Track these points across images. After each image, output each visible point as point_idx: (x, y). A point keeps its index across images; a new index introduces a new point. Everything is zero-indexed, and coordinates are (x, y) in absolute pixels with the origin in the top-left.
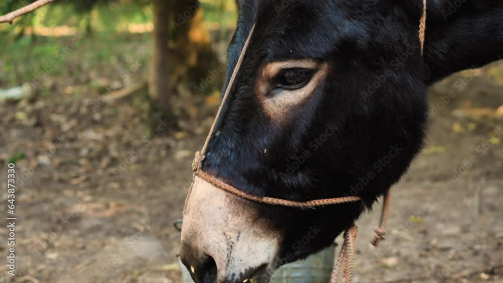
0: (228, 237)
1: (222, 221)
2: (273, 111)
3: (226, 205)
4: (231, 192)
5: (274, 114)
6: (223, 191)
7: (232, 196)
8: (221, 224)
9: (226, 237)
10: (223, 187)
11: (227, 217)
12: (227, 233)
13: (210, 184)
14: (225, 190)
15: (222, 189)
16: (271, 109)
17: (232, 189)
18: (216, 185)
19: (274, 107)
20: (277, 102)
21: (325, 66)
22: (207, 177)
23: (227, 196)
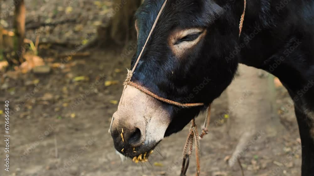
0: (146, 119)
1: (144, 110)
2: (177, 51)
3: (146, 102)
4: (149, 95)
5: (178, 53)
6: (145, 94)
7: (150, 97)
8: (143, 112)
9: (145, 119)
10: (145, 91)
11: (147, 108)
12: (146, 117)
13: (138, 89)
14: (146, 93)
15: (145, 93)
16: (176, 50)
17: (150, 93)
18: (141, 90)
19: (178, 49)
20: (180, 47)
21: (206, 31)
22: (136, 85)
23: (147, 97)
